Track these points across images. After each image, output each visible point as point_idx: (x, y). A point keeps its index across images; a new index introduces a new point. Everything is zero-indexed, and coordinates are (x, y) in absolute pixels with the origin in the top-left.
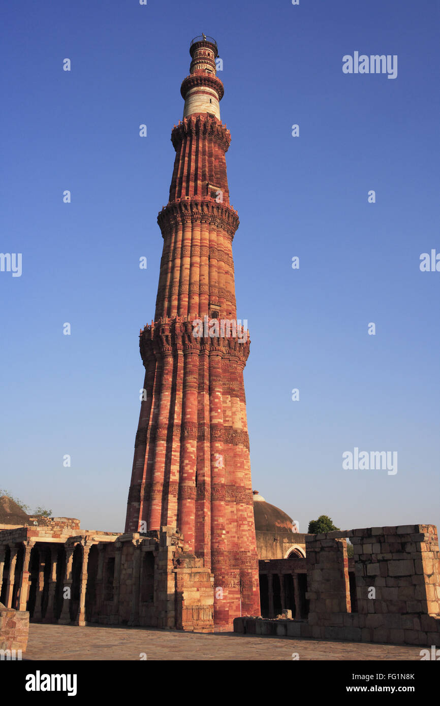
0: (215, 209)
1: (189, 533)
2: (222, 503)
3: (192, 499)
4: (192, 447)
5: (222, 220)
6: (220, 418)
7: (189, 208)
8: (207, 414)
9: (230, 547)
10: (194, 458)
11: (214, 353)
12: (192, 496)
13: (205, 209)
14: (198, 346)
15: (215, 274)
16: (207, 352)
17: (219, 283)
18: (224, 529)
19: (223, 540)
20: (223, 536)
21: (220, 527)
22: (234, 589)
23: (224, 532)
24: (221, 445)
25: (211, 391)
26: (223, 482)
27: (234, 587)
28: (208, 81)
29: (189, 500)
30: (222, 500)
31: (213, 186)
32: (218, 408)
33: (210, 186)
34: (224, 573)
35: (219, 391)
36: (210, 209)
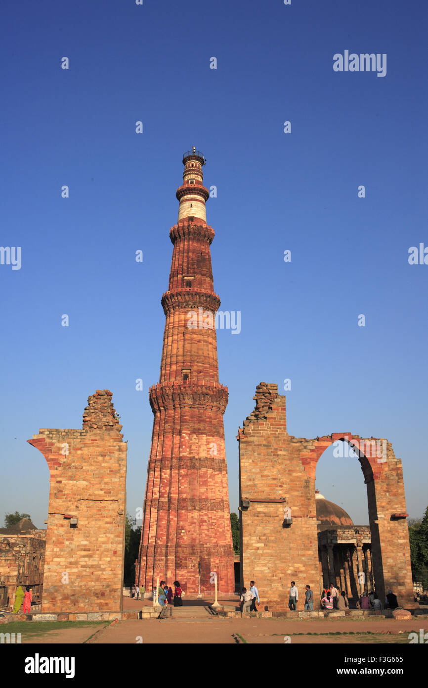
0: (186, 296)
1: (161, 533)
2: (183, 512)
3: (164, 510)
4: (165, 474)
5: (195, 303)
6: (184, 452)
7: (170, 299)
8: (176, 450)
9: (190, 541)
10: (166, 482)
11: (182, 406)
12: (164, 508)
13: (179, 297)
14: (171, 402)
15: (188, 346)
16: (177, 406)
17: (190, 352)
18: (183, 530)
19: (182, 536)
20: (182, 534)
21: (180, 528)
22: (191, 570)
23: (183, 531)
24: (184, 471)
25: (180, 433)
26: (184, 497)
27: (192, 568)
28: (189, 190)
29: (162, 511)
30: (183, 510)
31: (187, 277)
32: (183, 445)
33: (185, 278)
34: (181, 559)
35: (184, 433)
36: (183, 297)
